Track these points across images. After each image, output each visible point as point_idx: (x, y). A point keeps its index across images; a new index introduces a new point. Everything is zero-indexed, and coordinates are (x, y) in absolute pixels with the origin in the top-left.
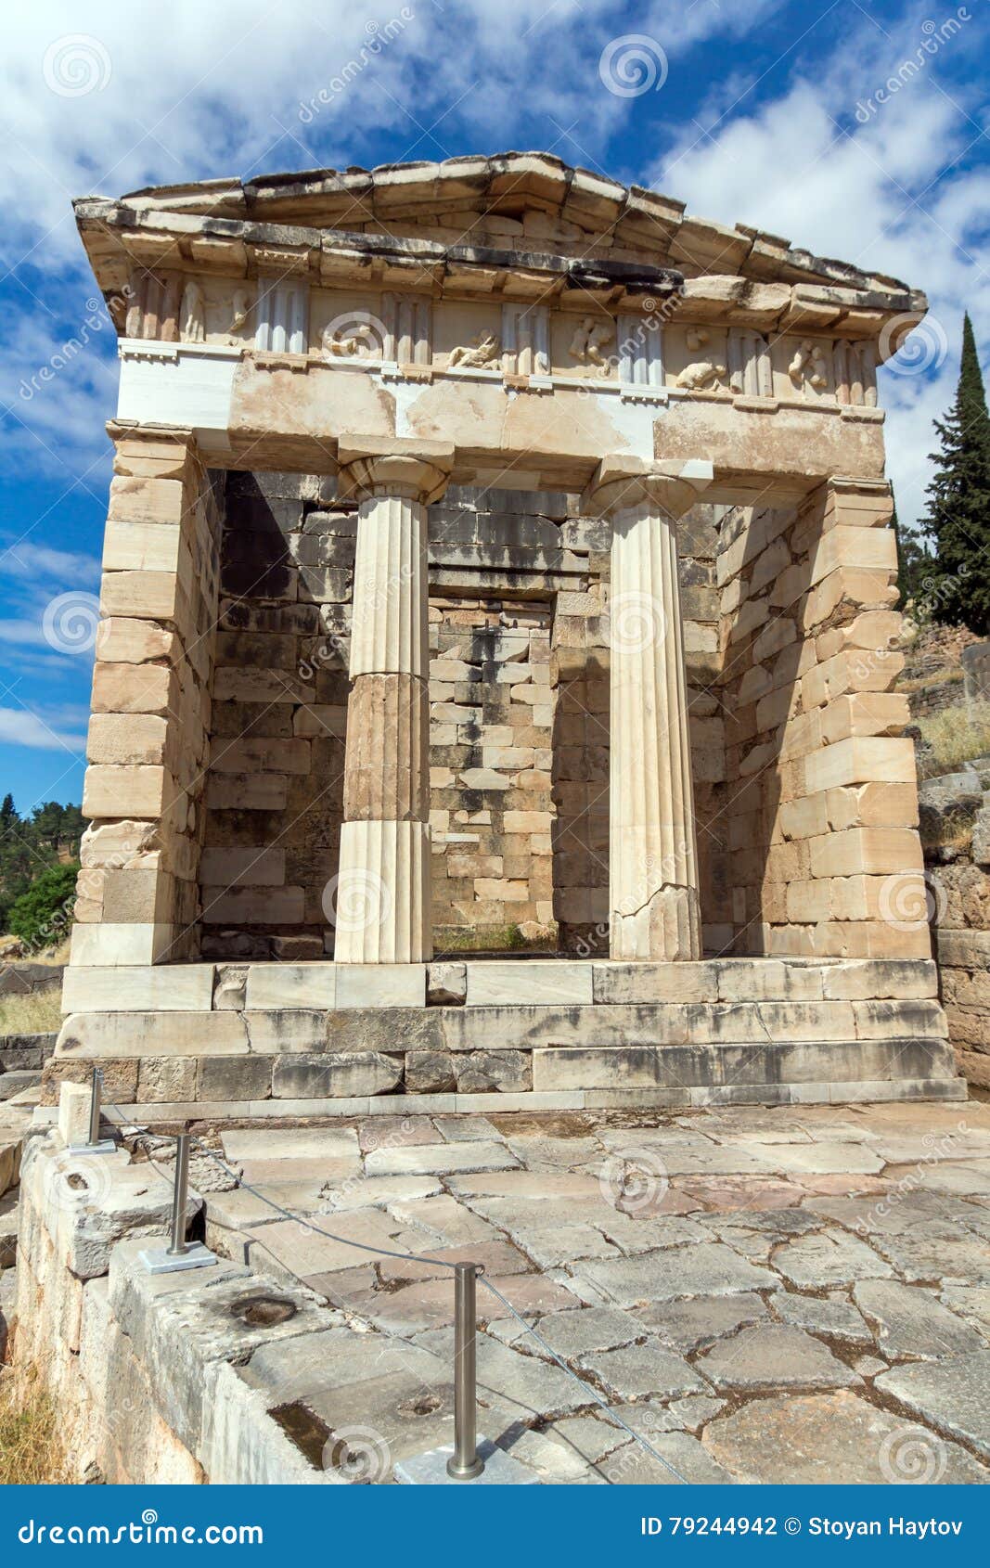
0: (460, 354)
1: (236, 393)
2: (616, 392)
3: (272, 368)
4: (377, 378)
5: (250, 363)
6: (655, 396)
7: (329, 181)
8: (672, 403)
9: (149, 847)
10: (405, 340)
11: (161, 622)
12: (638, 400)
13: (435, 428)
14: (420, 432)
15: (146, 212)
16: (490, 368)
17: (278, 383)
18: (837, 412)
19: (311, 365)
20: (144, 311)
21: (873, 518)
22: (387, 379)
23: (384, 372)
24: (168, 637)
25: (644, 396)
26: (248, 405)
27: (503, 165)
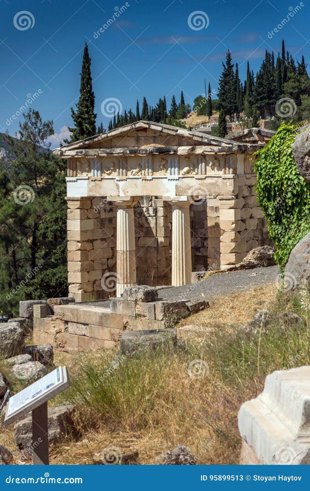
0: (133, 171)
1: (88, 188)
2: (166, 178)
3: (95, 181)
4: (115, 180)
5: (90, 180)
6: (176, 178)
7: (99, 137)
8: (180, 179)
9: (80, 289)
10: (121, 170)
11: (78, 242)
12: (171, 180)
13: (128, 192)
14: (124, 193)
15: (65, 151)
16: (139, 175)
17: (96, 184)
18: (221, 177)
19: (102, 179)
20: (70, 169)
21: (229, 206)
22: (117, 180)
23: (116, 179)
24: (80, 244)
25: (173, 178)
26: (90, 190)
27: (135, 126)
